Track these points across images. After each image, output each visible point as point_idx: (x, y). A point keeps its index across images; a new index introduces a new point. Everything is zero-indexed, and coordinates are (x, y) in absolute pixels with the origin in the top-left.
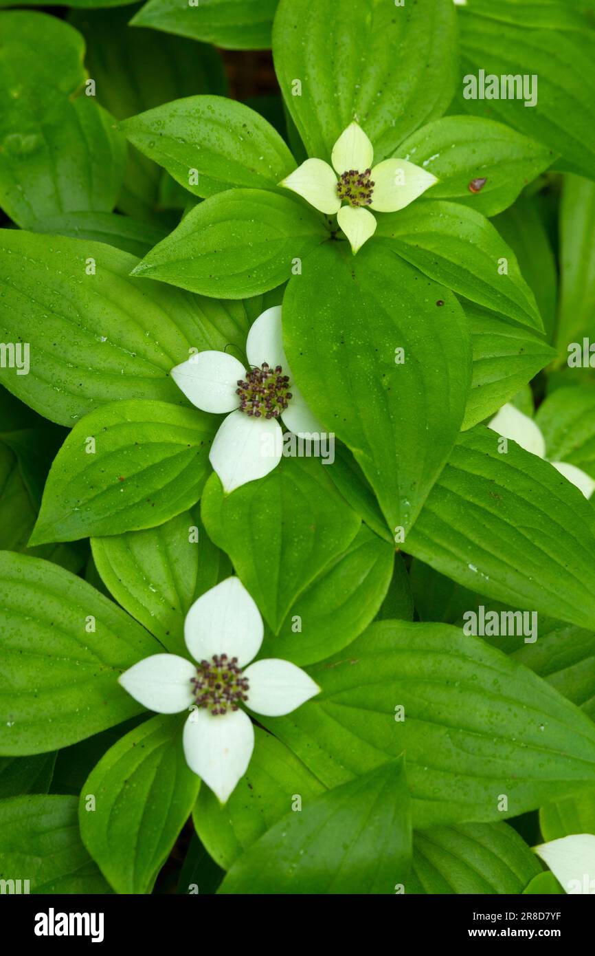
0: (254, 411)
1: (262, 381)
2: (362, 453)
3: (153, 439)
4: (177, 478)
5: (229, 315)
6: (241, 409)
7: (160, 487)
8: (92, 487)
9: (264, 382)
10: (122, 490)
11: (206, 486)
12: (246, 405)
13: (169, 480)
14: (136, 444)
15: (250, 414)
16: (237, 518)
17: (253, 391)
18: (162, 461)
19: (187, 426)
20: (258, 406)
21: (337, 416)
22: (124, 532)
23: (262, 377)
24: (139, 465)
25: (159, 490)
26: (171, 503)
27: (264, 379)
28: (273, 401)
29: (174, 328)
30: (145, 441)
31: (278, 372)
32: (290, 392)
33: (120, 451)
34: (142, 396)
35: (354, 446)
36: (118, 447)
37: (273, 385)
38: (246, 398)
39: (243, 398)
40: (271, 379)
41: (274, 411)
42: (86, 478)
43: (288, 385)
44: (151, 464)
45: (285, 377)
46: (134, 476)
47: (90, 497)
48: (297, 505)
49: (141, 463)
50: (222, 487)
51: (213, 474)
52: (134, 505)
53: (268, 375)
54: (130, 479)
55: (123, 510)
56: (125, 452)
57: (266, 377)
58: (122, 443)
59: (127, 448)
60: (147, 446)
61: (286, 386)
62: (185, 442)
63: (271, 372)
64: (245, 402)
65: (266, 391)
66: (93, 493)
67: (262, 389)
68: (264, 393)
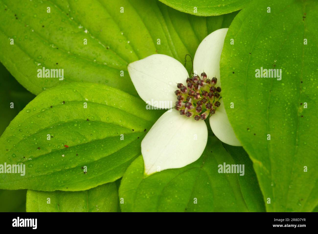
0: (185, 111)
1: (198, 87)
2: (261, 164)
3: (103, 119)
4: (112, 155)
5: (193, 29)
6: (177, 108)
7: (96, 159)
8: (39, 148)
9: (199, 88)
10: (63, 156)
11: (131, 166)
12: (180, 105)
13: (106, 155)
14: (88, 120)
15: (182, 113)
16: (148, 197)
17: (189, 94)
18: (106, 138)
19: (135, 114)
20: (189, 108)
21: (249, 130)
22: (54, 190)
23: (198, 84)
24: (85, 138)
25: (95, 161)
26: (101, 174)
27: (199, 86)
28: (203, 106)
29: (145, 32)
30: (96, 119)
31: (213, 83)
32: (220, 101)
33: (71, 123)
34: (106, 82)
35: (256, 158)
36: (71, 120)
37: (206, 92)
38: (182, 99)
39: (180, 99)
40: (206, 88)
41: (202, 114)
42: (36, 140)
43: (219, 95)
44: (95, 139)
45: (218, 88)
46: (77, 146)
47: (34, 156)
48: (202, 196)
49: (87, 137)
50: (143, 169)
51: (140, 157)
52: (69, 170)
53: (204, 83)
54: (73, 147)
55: (59, 172)
56: (76, 125)
57: (202, 85)
58: (75, 116)
59: (79, 122)
60: (96, 124)
61: (217, 96)
62: (130, 126)
63: (208, 81)
64: (180, 102)
65: (199, 96)
66: (38, 153)
67: (195, 94)
68: (197, 98)
